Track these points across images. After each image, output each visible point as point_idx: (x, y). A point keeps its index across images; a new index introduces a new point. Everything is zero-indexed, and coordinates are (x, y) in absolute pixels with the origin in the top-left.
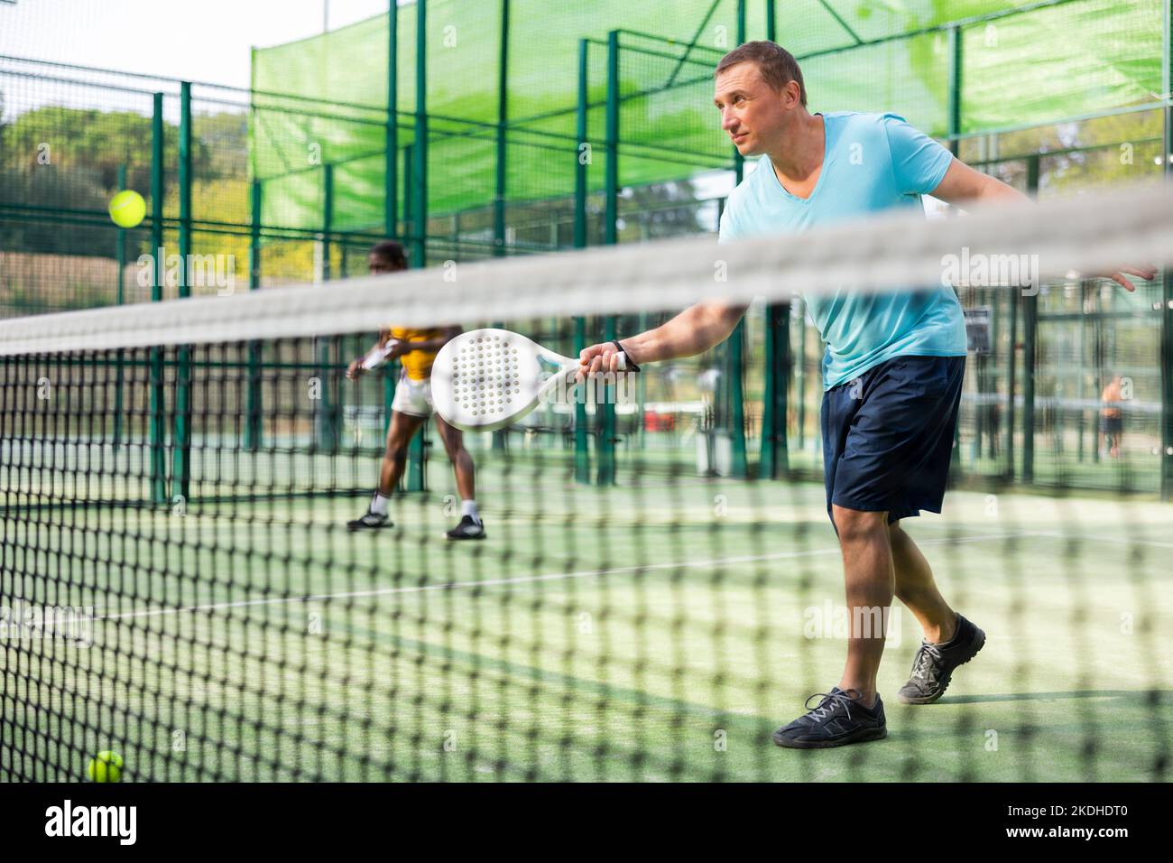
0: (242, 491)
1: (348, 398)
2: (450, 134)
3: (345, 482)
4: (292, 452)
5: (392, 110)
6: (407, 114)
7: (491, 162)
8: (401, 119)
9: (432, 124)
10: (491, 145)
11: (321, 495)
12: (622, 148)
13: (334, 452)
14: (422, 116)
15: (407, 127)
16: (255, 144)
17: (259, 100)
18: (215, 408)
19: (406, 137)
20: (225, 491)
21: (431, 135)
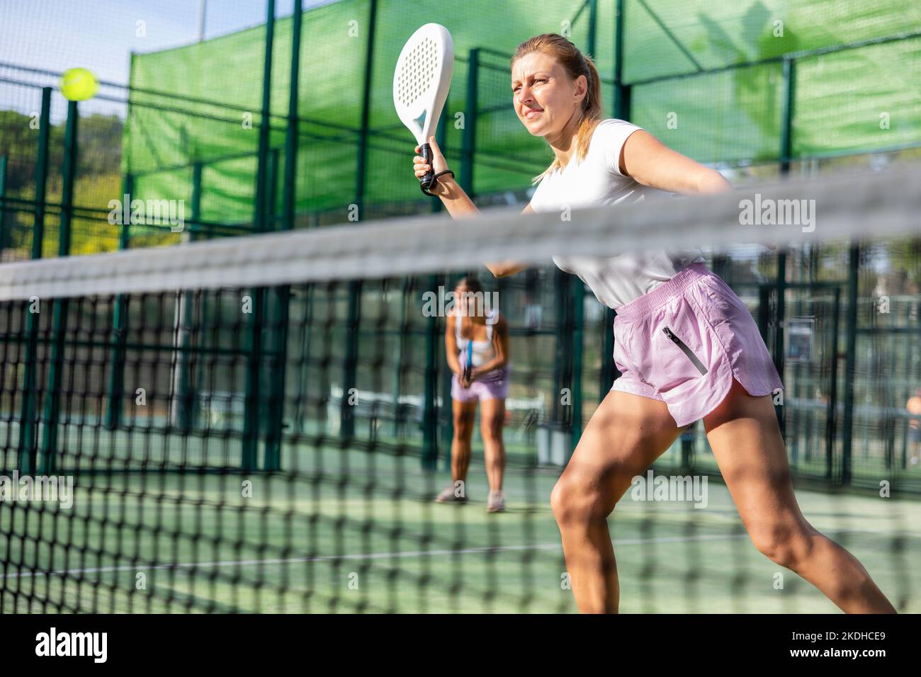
0: (100, 464)
1: (205, 383)
2: (319, 138)
3: (195, 460)
4: (148, 431)
5: (266, 113)
6: (280, 117)
7: (352, 166)
8: (274, 121)
9: (303, 127)
10: (353, 149)
11: (173, 472)
12: (479, 157)
13: (186, 432)
14: (293, 118)
15: (279, 129)
16: (130, 142)
17: (137, 97)
18: (79, 388)
19: (278, 139)
20: (85, 464)
21: (302, 138)
